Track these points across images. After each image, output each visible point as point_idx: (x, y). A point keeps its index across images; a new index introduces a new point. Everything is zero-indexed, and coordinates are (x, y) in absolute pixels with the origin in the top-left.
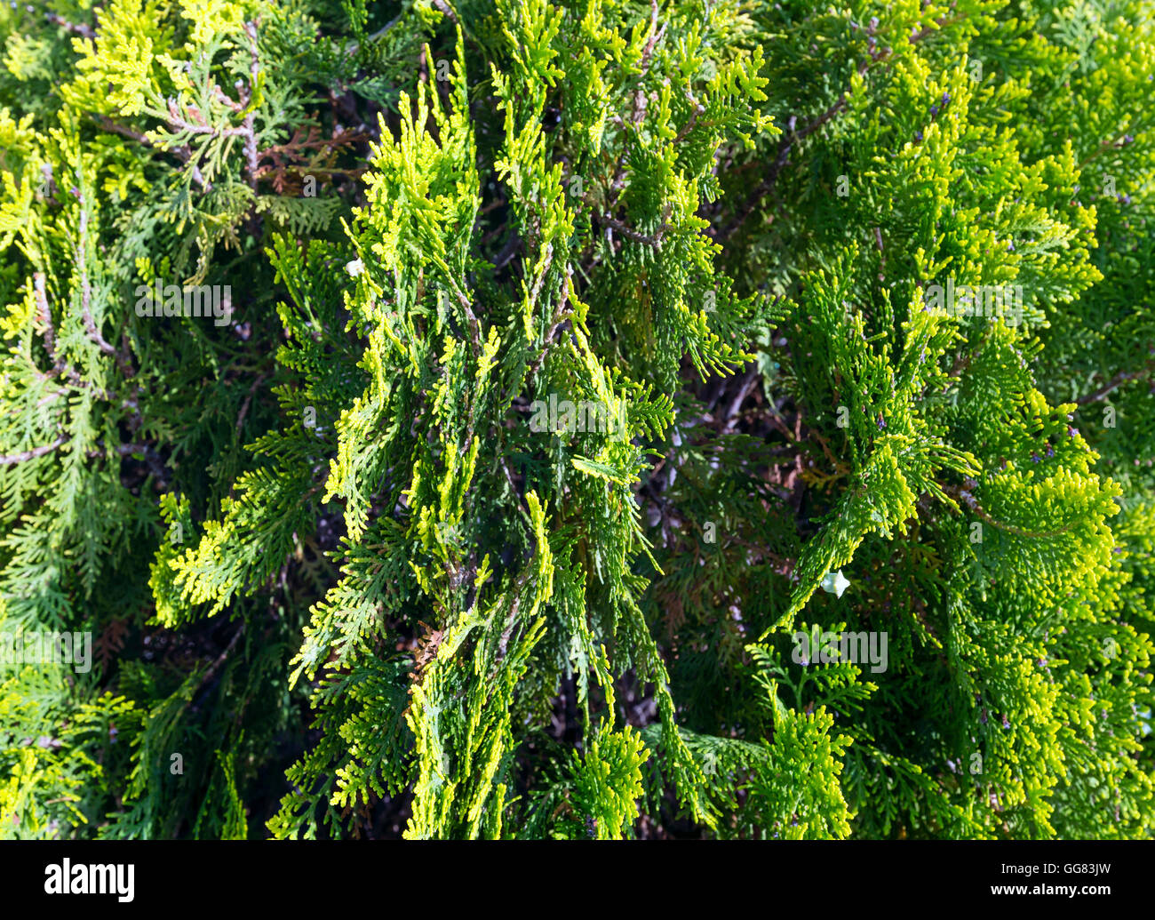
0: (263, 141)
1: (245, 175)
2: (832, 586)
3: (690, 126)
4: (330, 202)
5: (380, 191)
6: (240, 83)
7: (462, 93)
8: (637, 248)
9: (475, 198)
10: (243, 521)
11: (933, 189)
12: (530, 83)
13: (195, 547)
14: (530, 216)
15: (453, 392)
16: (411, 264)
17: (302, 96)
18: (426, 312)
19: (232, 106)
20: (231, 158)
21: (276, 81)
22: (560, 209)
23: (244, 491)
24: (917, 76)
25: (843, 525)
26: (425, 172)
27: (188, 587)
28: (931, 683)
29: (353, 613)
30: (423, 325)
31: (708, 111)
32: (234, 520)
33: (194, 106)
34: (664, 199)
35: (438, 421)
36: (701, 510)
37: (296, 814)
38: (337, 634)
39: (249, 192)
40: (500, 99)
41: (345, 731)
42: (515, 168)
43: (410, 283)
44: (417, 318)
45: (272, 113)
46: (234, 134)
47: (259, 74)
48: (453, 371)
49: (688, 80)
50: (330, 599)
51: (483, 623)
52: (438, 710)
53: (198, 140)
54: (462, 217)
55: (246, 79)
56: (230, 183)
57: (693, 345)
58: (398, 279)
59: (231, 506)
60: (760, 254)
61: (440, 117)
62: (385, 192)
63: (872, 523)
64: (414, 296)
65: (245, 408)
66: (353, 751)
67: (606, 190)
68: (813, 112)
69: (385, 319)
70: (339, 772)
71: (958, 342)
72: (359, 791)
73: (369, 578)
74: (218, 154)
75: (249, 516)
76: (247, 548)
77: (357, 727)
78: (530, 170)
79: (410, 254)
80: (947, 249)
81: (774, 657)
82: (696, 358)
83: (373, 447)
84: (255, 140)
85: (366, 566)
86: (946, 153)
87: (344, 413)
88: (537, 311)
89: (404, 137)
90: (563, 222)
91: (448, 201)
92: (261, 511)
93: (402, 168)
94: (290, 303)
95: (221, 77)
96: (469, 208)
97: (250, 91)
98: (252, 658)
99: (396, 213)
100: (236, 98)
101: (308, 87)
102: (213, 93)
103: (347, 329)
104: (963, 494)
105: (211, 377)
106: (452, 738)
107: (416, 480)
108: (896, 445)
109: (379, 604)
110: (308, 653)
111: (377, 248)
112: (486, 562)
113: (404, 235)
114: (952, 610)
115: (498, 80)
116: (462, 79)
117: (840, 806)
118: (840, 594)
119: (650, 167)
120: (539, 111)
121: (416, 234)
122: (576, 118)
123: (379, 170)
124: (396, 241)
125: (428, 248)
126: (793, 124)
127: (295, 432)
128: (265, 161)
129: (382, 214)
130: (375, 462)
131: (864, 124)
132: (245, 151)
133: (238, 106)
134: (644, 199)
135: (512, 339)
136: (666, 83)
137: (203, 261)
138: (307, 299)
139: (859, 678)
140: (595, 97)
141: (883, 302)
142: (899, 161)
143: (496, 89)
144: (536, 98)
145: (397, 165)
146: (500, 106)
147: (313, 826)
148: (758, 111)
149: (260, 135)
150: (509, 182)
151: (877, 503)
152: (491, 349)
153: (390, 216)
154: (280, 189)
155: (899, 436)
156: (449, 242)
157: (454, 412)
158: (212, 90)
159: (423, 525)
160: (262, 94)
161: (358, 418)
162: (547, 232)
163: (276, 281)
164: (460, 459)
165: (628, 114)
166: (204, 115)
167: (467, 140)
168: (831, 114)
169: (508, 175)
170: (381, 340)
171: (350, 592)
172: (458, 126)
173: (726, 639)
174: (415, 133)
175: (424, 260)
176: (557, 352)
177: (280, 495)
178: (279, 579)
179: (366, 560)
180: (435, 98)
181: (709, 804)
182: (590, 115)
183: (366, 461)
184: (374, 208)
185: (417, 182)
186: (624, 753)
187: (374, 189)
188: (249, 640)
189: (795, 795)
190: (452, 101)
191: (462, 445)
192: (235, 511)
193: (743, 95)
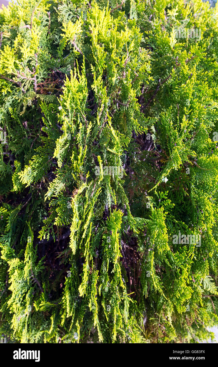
0: (38, 81)
1: (34, 89)
2: (164, 180)
3: (135, 80)
4: (53, 96)
5: (66, 91)
6: (33, 68)
7: (84, 71)
8: (123, 107)
9: (87, 94)
10: (34, 166)
11: (188, 94)
12: (99, 68)
13: (23, 170)
14: (99, 99)
15: (81, 136)
16: (72, 108)
17: (47, 71)
18: (76, 119)
19: (31, 73)
20: (31, 85)
21: (41, 68)
22: (106, 96)
23: (34, 159)
24: (186, 70)
25: (168, 168)
26: (76, 88)
27: (22, 179)
28: (188, 206)
29: (59, 185)
30: (75, 122)
31: (139, 76)
32: (32, 166)
33: (23, 72)
34: (129, 95)
35: (78, 142)
36: (138, 170)
37: (45, 231)
38: (55, 189)
39: (35, 93)
40: (93, 72)
41: (57, 210)
42: (96, 87)
43: (72, 112)
44: (74, 120)
45: (40, 75)
46: (32, 79)
47: (38, 66)
48: (82, 132)
49: (134, 69)
50: (54, 182)
51: (87, 187)
52: (77, 206)
53: (24, 80)
54: (84, 98)
55: (34, 67)
56: (30, 91)
57: (135, 128)
58: (70, 111)
59: (31, 162)
60: (152, 111)
61: (79, 76)
62: (67, 91)
63: (173, 167)
64: (73, 115)
65: (32, 145)
66: (59, 214)
67: (117, 94)
68: (164, 78)
69: (66, 120)
70: (56, 218)
71: (194, 128)
72: (60, 223)
73: (62, 178)
74: (28, 84)
75: (35, 165)
76: (34, 172)
77: (59, 209)
78: (99, 88)
79: (72, 106)
80: (191, 107)
81: (153, 200)
82: (135, 130)
83: (64, 149)
84: (36, 81)
85: (62, 175)
86: (191, 87)
87: (58, 139)
88: (100, 120)
89: (71, 79)
90: (106, 99)
91: (81, 94)
92: (38, 164)
93: (71, 86)
94: (45, 118)
95: (29, 66)
96: (85, 96)
97: (35, 70)
98: (33, 203)
99: (69, 96)
100: (32, 71)
101: (49, 69)
102: (27, 70)
103: (58, 122)
104: (194, 162)
105: (25, 137)
106: (80, 212)
107: (73, 155)
108: (178, 149)
109: (64, 184)
110: (49, 194)
111: (65, 104)
112: (88, 173)
113: (71, 102)
114: (191, 187)
115: (92, 68)
116: (84, 67)
117: (165, 227)
118: (166, 182)
119: (126, 88)
120: (101, 75)
121: (73, 101)
122: (110, 76)
123: (66, 87)
124: (69, 103)
125: (76, 105)
126: (160, 81)
127: (45, 147)
128: (38, 86)
129: (66, 96)
130: (64, 152)
131: (175, 80)
132: (34, 84)
133: (33, 73)
134: (125, 96)
135: (95, 126)
136: (130, 70)
137: (24, 108)
138: (48, 117)
139: (171, 203)
140: (114, 72)
141: (177, 120)
142: (181, 88)
143: (92, 70)
144: (101, 72)
145: (70, 86)
146: (93, 74)
147: (49, 234)
148: (149, 76)
149: (38, 80)
150: (94, 90)
151: (174, 162)
152: (90, 127)
153: (68, 97)
154: (42, 92)
155: (178, 147)
156: (81, 104)
157: (82, 141)
158: (27, 69)
159: (75, 165)
160: (38, 70)
161: (61, 141)
162: (103, 102)
163: (42, 112)
164: (83, 151)
165: (122, 77)
166: (25, 74)
167: (85, 81)
168: (168, 78)
169: (94, 89)
170: (66, 124)
171: (58, 181)
172: (83, 78)
173: (143, 199)
174: (73, 79)
175: (75, 108)
176: (105, 128)
177: (42, 161)
178: (39, 187)
179: (62, 174)
180: (78, 71)
181: (137, 230)
182: (112, 76)
183: (62, 152)
184: (64, 95)
185: (74, 90)
186: (118, 215)
187: (65, 91)
188: (33, 199)
189: (156, 227)
190: (82, 72)
191: (83, 148)
192: (32, 164)
193: (146, 72)
